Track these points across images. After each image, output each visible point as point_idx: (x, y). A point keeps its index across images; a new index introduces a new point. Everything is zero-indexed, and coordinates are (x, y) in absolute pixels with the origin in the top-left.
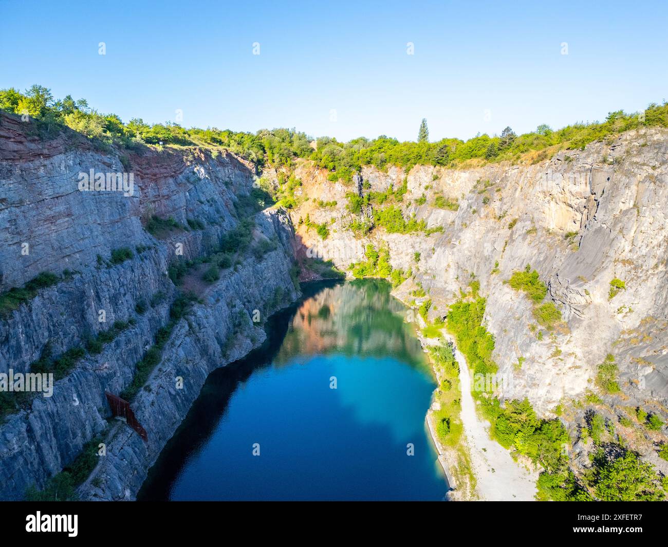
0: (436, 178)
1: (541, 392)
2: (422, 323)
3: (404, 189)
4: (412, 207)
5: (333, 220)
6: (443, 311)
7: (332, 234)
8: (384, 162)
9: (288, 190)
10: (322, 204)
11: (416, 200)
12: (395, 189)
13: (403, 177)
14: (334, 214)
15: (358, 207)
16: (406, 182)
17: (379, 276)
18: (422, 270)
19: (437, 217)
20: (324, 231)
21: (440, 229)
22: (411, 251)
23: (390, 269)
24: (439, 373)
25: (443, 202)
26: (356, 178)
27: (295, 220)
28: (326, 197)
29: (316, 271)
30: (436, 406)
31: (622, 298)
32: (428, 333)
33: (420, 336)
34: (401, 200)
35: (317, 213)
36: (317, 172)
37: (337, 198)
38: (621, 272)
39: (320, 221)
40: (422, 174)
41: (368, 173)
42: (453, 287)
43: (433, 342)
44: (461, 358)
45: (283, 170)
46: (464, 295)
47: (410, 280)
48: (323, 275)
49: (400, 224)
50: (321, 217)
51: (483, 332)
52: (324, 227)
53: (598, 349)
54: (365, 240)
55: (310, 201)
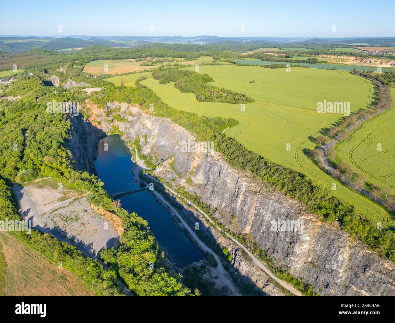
0: (128, 107)
1: (145, 152)
2: (129, 145)
3: (120, 108)
4: (123, 114)
5: (102, 120)
6: (133, 142)
7: (102, 124)
8: (113, 100)
9: (86, 111)
10: (98, 116)
11: (124, 112)
12: (117, 108)
13: (119, 104)
14: (102, 118)
15: (108, 115)
16: (120, 106)
17: (117, 133)
18: (128, 132)
19: (130, 118)
20: (100, 123)
21: (131, 121)
22: (124, 127)
23: (119, 131)
24: (133, 153)
25: (131, 114)
26: (106, 107)
27: (91, 121)
28: (99, 114)
29: (100, 134)
30: (132, 157)
31: (153, 140)
32: (130, 146)
33: (129, 147)
34: (119, 112)
35: (97, 118)
36: (94, 105)
37: (102, 113)
38: (153, 136)
39: (98, 120)
40: (124, 105)
41: (109, 104)
42: (134, 137)
43: (131, 148)
44: (136, 150)
45: (83, 105)
46: (137, 138)
47: (125, 135)
48: (102, 135)
49: (121, 119)
50: (98, 119)
51: (140, 145)
52: (100, 122)
53: (151, 146)
54: (111, 124)
55: (94, 115)
